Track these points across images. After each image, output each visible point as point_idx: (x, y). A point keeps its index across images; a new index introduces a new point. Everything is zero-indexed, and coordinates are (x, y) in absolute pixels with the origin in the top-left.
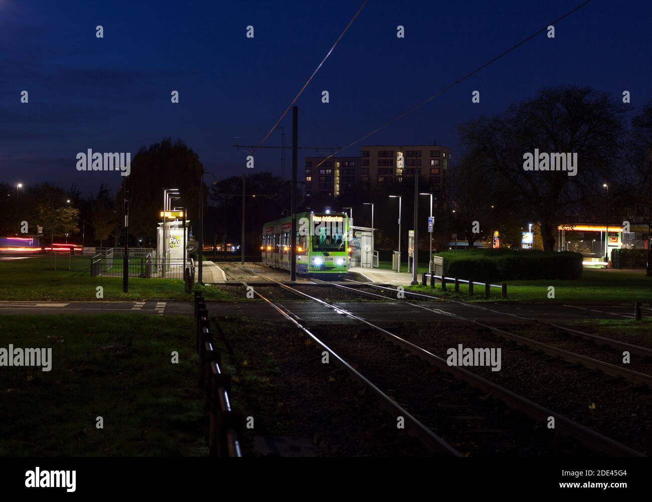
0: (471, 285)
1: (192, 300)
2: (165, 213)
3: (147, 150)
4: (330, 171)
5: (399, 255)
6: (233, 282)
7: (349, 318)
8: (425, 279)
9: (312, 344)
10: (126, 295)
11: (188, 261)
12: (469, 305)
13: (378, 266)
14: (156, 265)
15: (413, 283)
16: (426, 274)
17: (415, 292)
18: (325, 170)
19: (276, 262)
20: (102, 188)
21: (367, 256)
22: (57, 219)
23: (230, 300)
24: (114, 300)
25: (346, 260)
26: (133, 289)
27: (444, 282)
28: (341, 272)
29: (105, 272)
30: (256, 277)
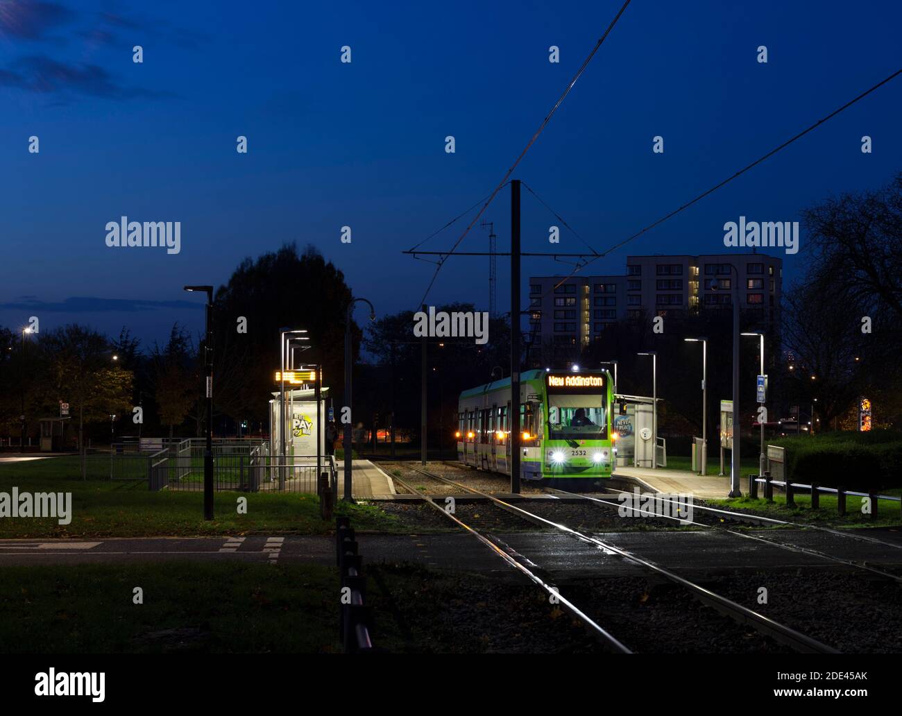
0: (842, 497)
1: (332, 532)
2: (284, 373)
3: (253, 265)
4: (574, 300)
5: (704, 445)
6: (408, 496)
7: (628, 564)
8: (754, 487)
9: (562, 615)
10: (209, 524)
11: (326, 460)
12: (843, 535)
13: (665, 464)
14: (268, 469)
15: (732, 495)
16: (757, 477)
17: (739, 511)
18: (565, 299)
19: (485, 459)
20: (174, 333)
21: (645, 447)
22: (94, 390)
23: (403, 531)
24: (188, 536)
25: (609, 454)
26: (224, 513)
27: (790, 491)
28: (600, 476)
29: (175, 482)
30: (449, 487)
